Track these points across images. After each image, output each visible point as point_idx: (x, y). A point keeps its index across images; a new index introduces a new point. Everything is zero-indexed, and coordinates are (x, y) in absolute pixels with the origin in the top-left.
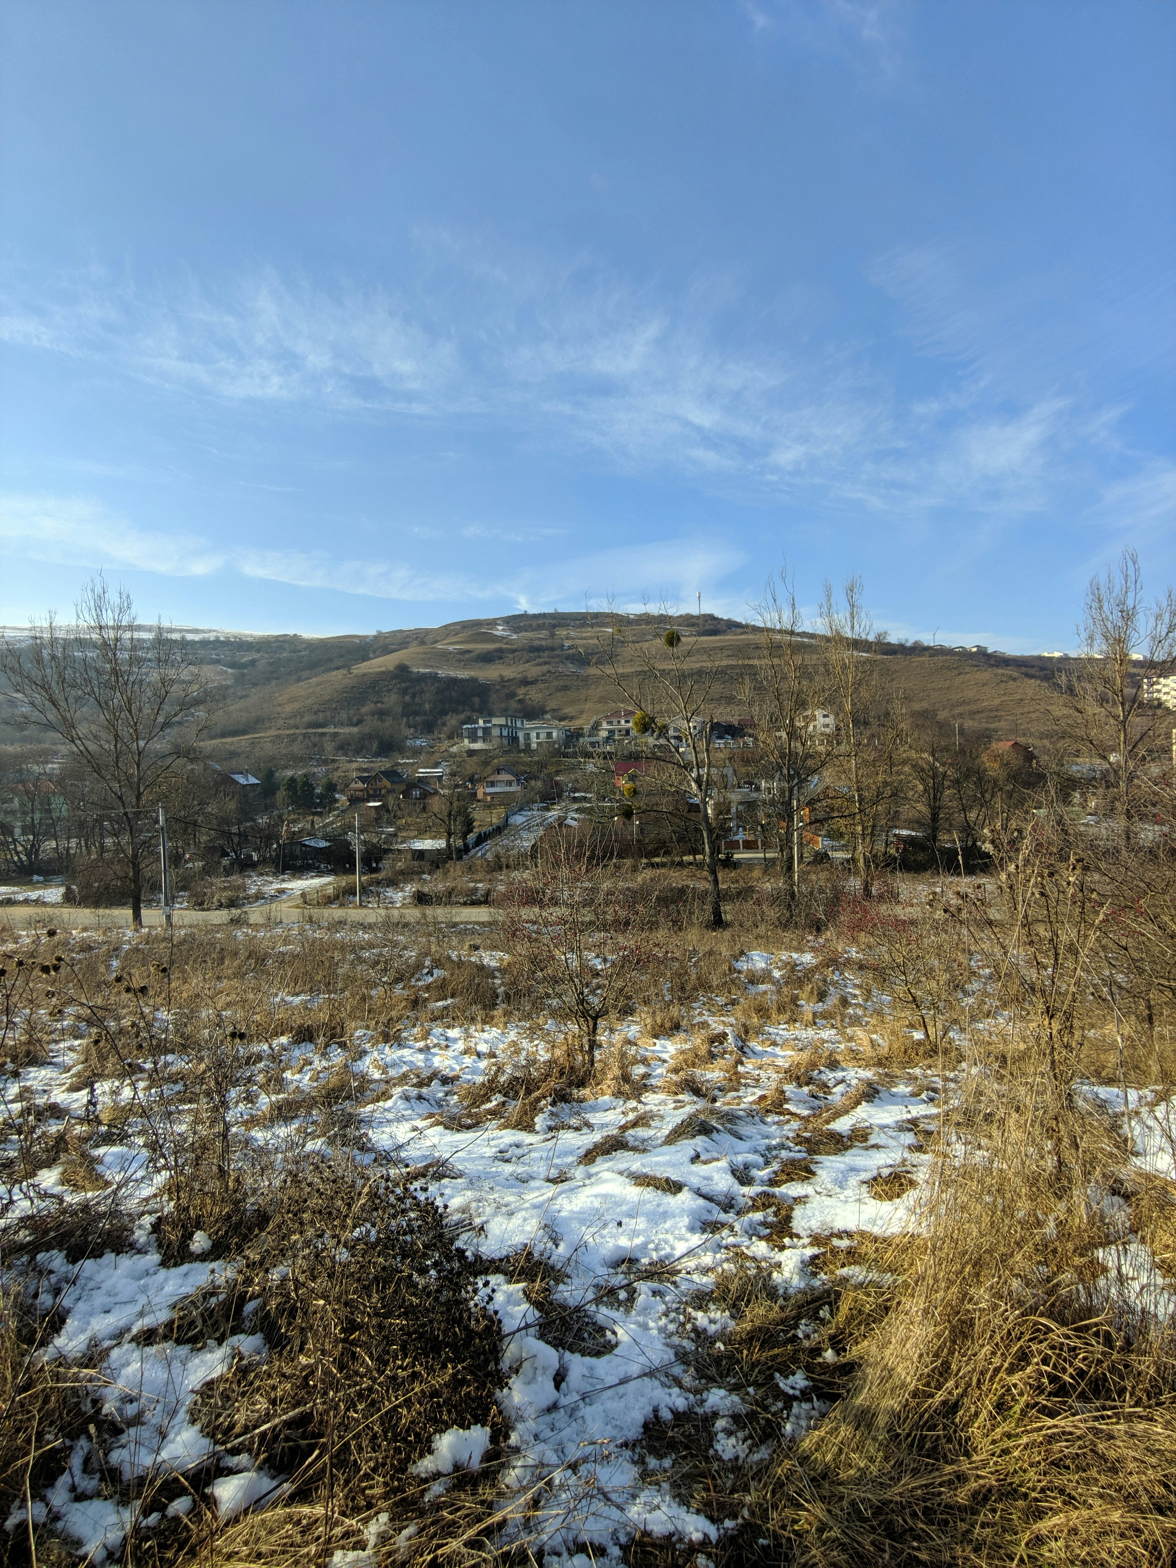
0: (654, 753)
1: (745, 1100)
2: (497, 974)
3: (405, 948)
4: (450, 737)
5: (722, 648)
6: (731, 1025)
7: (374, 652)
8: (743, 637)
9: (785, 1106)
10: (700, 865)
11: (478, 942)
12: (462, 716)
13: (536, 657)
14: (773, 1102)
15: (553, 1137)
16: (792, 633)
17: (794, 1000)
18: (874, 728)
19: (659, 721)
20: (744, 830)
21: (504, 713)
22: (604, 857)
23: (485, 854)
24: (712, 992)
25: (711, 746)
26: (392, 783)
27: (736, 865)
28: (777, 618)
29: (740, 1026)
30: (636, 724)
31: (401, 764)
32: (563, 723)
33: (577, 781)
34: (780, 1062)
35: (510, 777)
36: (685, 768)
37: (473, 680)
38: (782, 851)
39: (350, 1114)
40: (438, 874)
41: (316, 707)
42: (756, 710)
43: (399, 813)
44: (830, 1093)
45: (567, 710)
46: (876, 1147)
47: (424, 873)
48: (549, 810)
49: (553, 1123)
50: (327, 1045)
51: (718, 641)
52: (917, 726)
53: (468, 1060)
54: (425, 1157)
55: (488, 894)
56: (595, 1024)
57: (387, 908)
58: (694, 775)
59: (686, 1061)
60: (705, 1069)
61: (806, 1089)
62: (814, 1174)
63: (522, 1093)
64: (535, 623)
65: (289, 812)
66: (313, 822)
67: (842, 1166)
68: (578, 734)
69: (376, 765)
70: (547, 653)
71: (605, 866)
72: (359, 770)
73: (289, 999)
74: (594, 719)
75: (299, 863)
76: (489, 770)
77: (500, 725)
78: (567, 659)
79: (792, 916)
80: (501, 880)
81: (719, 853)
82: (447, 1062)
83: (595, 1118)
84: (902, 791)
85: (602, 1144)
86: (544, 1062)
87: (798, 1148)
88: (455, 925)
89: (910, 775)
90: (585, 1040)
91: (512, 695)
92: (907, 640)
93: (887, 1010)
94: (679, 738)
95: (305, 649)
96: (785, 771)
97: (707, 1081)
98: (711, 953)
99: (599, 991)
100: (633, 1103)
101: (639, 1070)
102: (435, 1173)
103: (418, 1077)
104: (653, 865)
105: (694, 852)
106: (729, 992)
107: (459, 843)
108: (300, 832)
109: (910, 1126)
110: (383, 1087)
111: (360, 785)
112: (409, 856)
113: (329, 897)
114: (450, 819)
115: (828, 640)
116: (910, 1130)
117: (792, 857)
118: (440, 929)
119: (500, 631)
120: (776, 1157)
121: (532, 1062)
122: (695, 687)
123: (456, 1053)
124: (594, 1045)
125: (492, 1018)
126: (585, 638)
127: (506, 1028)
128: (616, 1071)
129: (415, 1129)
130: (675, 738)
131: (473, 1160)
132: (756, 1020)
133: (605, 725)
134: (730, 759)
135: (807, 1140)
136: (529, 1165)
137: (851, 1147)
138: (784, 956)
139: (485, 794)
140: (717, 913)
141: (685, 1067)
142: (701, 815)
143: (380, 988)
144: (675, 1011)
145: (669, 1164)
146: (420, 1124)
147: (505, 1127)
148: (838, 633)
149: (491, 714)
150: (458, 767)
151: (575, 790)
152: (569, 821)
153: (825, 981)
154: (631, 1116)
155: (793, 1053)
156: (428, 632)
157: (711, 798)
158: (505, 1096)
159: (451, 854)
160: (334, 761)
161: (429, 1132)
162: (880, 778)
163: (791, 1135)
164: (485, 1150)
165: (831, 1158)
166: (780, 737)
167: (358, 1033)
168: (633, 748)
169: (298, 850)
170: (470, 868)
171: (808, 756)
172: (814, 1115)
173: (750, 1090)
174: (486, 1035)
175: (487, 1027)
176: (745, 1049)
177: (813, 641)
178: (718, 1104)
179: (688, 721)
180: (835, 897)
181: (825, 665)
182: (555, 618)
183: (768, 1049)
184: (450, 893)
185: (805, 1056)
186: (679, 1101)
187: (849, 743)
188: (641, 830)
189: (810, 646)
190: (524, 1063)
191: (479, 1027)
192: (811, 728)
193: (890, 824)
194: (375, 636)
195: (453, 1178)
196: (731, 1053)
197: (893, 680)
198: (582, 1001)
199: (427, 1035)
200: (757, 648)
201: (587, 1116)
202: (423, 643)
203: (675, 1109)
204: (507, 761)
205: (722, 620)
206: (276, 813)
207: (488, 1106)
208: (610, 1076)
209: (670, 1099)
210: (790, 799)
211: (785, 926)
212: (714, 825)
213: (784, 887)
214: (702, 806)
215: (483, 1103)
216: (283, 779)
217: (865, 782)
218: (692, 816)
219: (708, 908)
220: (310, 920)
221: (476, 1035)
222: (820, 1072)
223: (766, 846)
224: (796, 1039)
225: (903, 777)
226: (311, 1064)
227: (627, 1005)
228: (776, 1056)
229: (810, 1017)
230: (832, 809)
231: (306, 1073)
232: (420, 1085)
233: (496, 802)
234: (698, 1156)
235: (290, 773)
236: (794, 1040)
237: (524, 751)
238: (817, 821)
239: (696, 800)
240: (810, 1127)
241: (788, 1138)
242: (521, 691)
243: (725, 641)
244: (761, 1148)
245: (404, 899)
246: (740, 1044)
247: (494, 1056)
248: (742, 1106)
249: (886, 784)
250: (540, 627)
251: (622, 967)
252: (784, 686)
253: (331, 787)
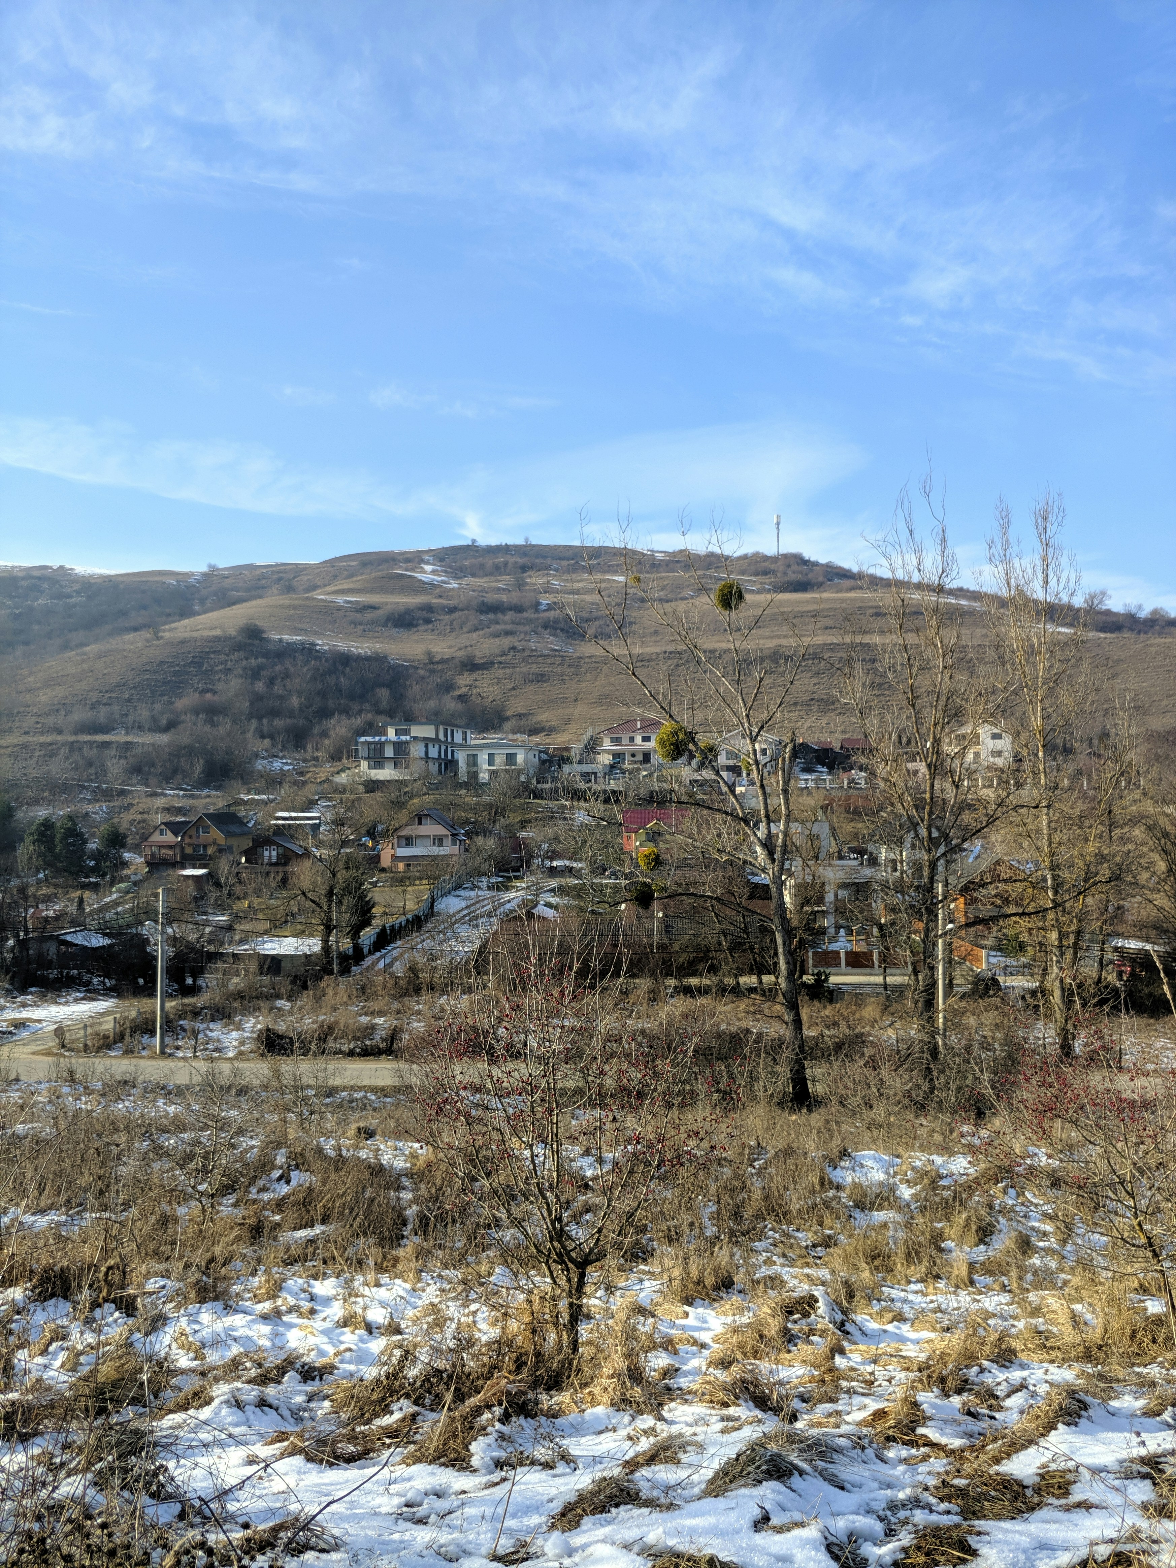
0: (691, 795)
1: (848, 1418)
2: (405, 1182)
3: (241, 1132)
4: (335, 757)
5: (815, 615)
6: (823, 1284)
7: (202, 601)
8: (852, 595)
9: (920, 1431)
10: (769, 994)
11: (373, 1122)
12: (358, 722)
13: (491, 622)
14: (899, 1423)
15: (504, 1480)
16: (940, 590)
17: (937, 1239)
18: (1082, 760)
19: (703, 740)
20: (849, 932)
21: (435, 718)
22: (603, 974)
23: (391, 965)
24: (790, 1223)
25: (792, 783)
26: (229, 835)
27: (831, 995)
28: (914, 562)
29: (839, 1286)
30: (662, 743)
31: (245, 803)
32: (536, 739)
33: (556, 839)
34: (910, 1351)
35: (440, 830)
36: (746, 821)
37: (379, 659)
38: (915, 972)
39: (136, 1432)
40: (305, 999)
41: (94, 697)
42: (873, 723)
43: (238, 889)
44: (1000, 1408)
45: (544, 717)
46: (1085, 1506)
47: (278, 997)
48: (507, 889)
49: (502, 1455)
50: (95, 1305)
51: (808, 602)
52: (1157, 758)
53: (350, 1338)
54: (272, 1512)
55: (394, 1035)
56: (582, 1276)
57: (212, 1060)
58: (761, 833)
59: (741, 1346)
60: (777, 1362)
61: (956, 1401)
62: (974, 1553)
63: (448, 1397)
64: (489, 562)
65: (39, 881)
66: (81, 901)
67: (1025, 1541)
68: (560, 758)
69: (199, 803)
70: (510, 616)
71: (605, 989)
72: (168, 810)
73: (28, 1219)
74: (590, 732)
75: (54, 974)
76: (403, 816)
77: (425, 739)
78: (546, 626)
79: (932, 1089)
80: (419, 1012)
81: (803, 972)
82: (312, 1341)
83: (578, 1446)
84: (1129, 871)
85: (594, 1494)
86: (488, 1344)
87: (944, 1506)
88: (331, 1092)
89: (1143, 844)
90: (563, 1305)
91: (449, 687)
92: (1140, 607)
93: (1100, 1261)
94: (735, 770)
95: (78, 592)
96: (923, 832)
97: (781, 1383)
98: (788, 1152)
99: (588, 1217)
100: (647, 1421)
101: (659, 1361)
102: (290, 1541)
103: (260, 1365)
104: (688, 991)
105: (760, 969)
106: (821, 1224)
107: (346, 944)
108: (57, 918)
109: (1146, 1469)
110: (196, 1382)
111: (169, 837)
112: (253, 966)
113: (106, 1037)
114: (330, 901)
115: (1003, 603)
116: (1145, 1476)
117: (934, 984)
118: (305, 1099)
119: (428, 573)
120: (905, 1522)
121: (465, 1343)
122: (766, 682)
123: (328, 1324)
124: (577, 1314)
125: (396, 1260)
126: (577, 592)
127: (419, 1280)
128: (618, 1362)
129: (251, 1461)
130: (729, 769)
131: (358, 1518)
132: (866, 1274)
133: (607, 744)
134: (825, 808)
135: (962, 1493)
136: (461, 1529)
137: (1039, 1505)
138: (919, 1159)
139: (395, 858)
140: (799, 1080)
141: (739, 1356)
142: (773, 905)
143: (194, 1203)
144: (723, 1255)
145: (716, 1531)
146: (264, 1451)
147: (416, 1460)
148: (1021, 593)
149: (410, 719)
150: (348, 809)
151: (553, 855)
152: (541, 910)
153: (991, 1207)
154: (645, 1444)
155: (932, 1335)
156: (299, 570)
157: (790, 875)
158: (416, 1403)
159: (330, 963)
160: (122, 793)
161: (280, 1466)
162: (1091, 848)
163: (932, 1482)
164: (379, 1500)
165: (1006, 1525)
166: (916, 772)
167: (152, 1285)
168: (656, 786)
169: (52, 949)
170: (363, 989)
171: (963, 806)
172: (972, 1448)
173: (857, 1400)
174: (382, 1293)
175: (385, 1279)
176: (848, 1327)
177: (976, 605)
178: (799, 1425)
179: (753, 741)
180: (1010, 1056)
181: (998, 647)
182: (525, 554)
183: (890, 1327)
184: (326, 1033)
185: (955, 1341)
186: (729, 1419)
187: (1036, 784)
188: (667, 928)
189: (971, 613)
190: (452, 1344)
191: (371, 1277)
192: (970, 757)
193: (1108, 928)
194: (205, 575)
195: (322, 1551)
196: (823, 1333)
197: (1114, 676)
198: (559, 1234)
199: (275, 1290)
200: (878, 614)
201: (565, 1442)
202: (289, 589)
203: (723, 1432)
204: (436, 802)
205: (816, 564)
206: (15, 883)
207: (387, 1421)
208: (607, 1370)
209: (714, 1414)
210: (932, 880)
211: (921, 1108)
212: (795, 923)
213: (919, 1036)
214: (773, 889)
215: (377, 1415)
216: (31, 823)
217: (1064, 854)
218: (757, 905)
219: (784, 1071)
220: (72, 1078)
221: (366, 1291)
222: (982, 1370)
223: (888, 962)
224: (939, 1310)
225: (1131, 847)
226: (64, 1338)
227: (637, 1243)
228: (903, 1340)
229: (964, 1272)
230: (1007, 901)
231: (55, 1354)
232: (263, 1380)
233: (414, 872)
234: (766, 1518)
235: (42, 813)
236: (935, 1311)
237: (466, 785)
238: (978, 921)
239: (764, 879)
240: (967, 1468)
241: (926, 1489)
242: (464, 681)
243: (821, 601)
244: (880, 1506)
245: (242, 1043)
246: (839, 1317)
247: (398, 1331)
248: (844, 1429)
249: (1101, 858)
250: (498, 570)
251: (631, 1172)
252: (924, 682)
253: (116, 840)
